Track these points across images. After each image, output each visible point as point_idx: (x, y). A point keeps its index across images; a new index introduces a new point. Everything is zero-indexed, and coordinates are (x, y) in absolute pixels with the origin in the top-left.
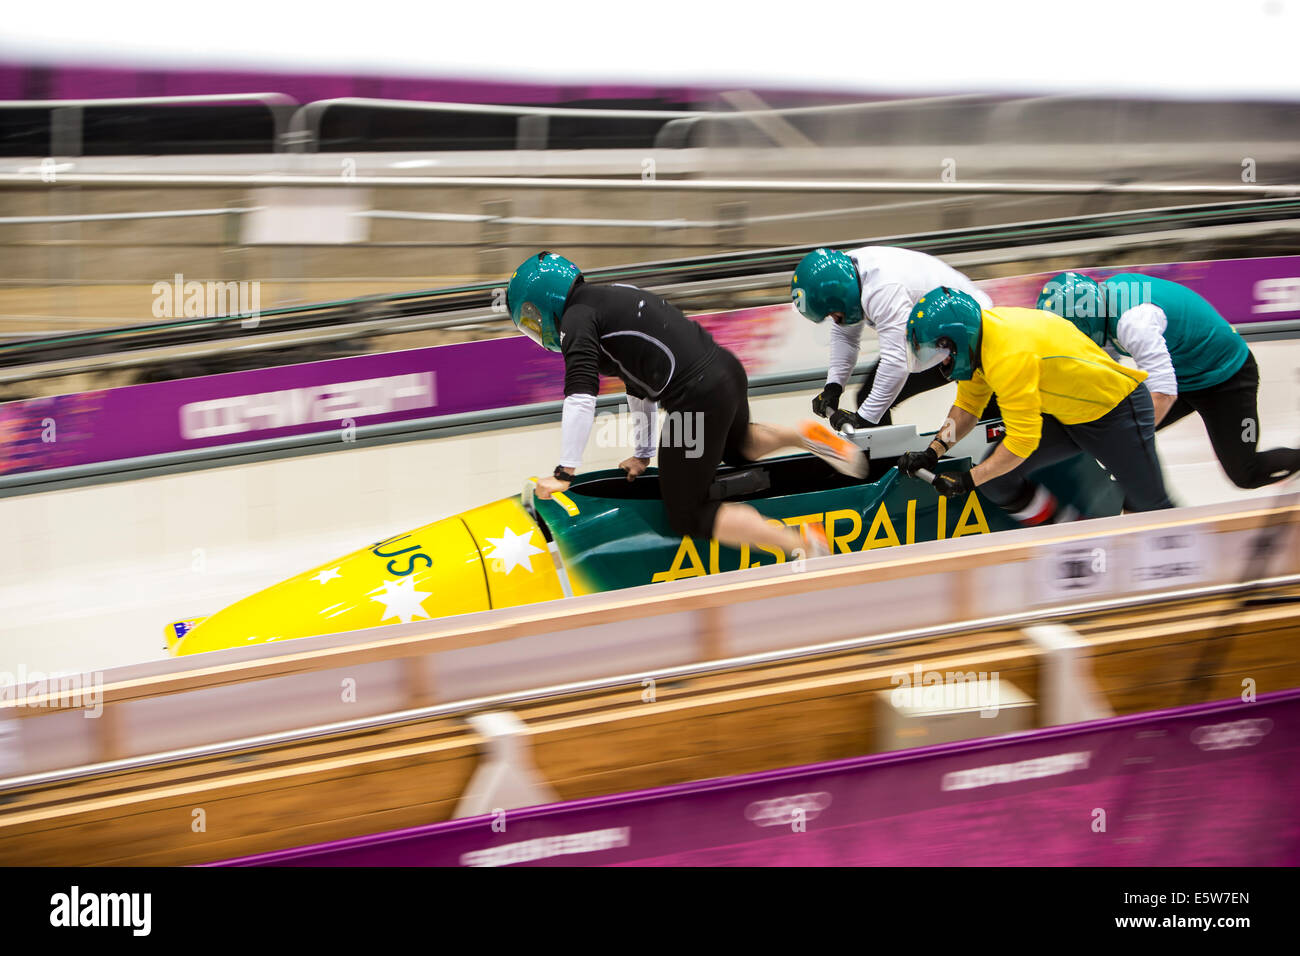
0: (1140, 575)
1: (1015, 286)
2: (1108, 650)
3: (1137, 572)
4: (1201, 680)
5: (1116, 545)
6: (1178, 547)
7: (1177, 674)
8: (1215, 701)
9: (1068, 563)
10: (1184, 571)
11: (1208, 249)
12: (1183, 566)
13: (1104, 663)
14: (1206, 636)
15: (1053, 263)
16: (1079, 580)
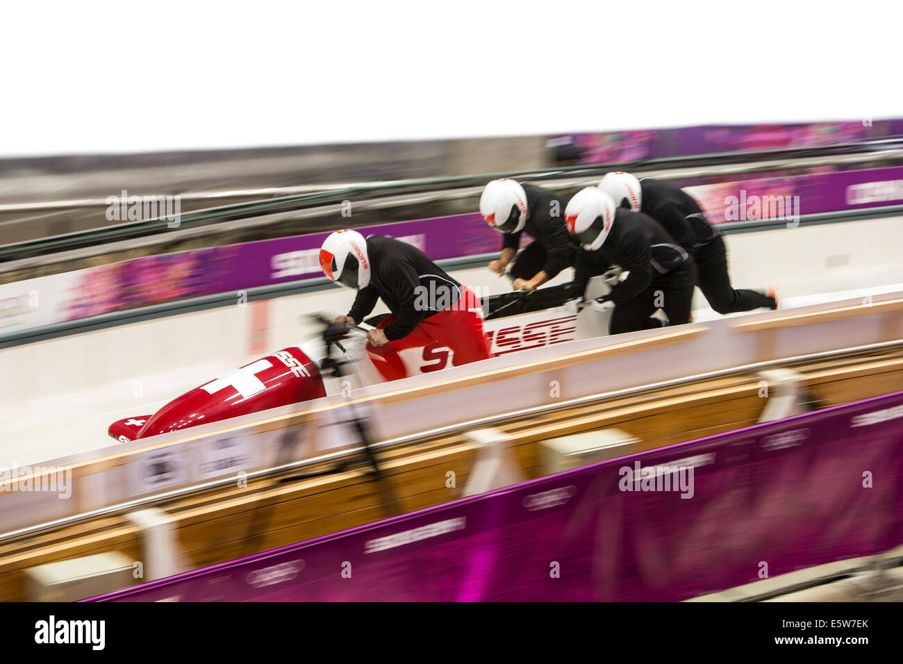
0: (205, 469)
1: (104, 272)
2: (188, 523)
3: (203, 467)
4: (253, 538)
5: (186, 448)
6: (232, 446)
7: (237, 534)
8: (266, 551)
9: (153, 465)
10: (239, 462)
11: (238, 236)
12: (237, 459)
13: (186, 533)
14: (252, 507)
15: (131, 253)
16: (165, 476)
